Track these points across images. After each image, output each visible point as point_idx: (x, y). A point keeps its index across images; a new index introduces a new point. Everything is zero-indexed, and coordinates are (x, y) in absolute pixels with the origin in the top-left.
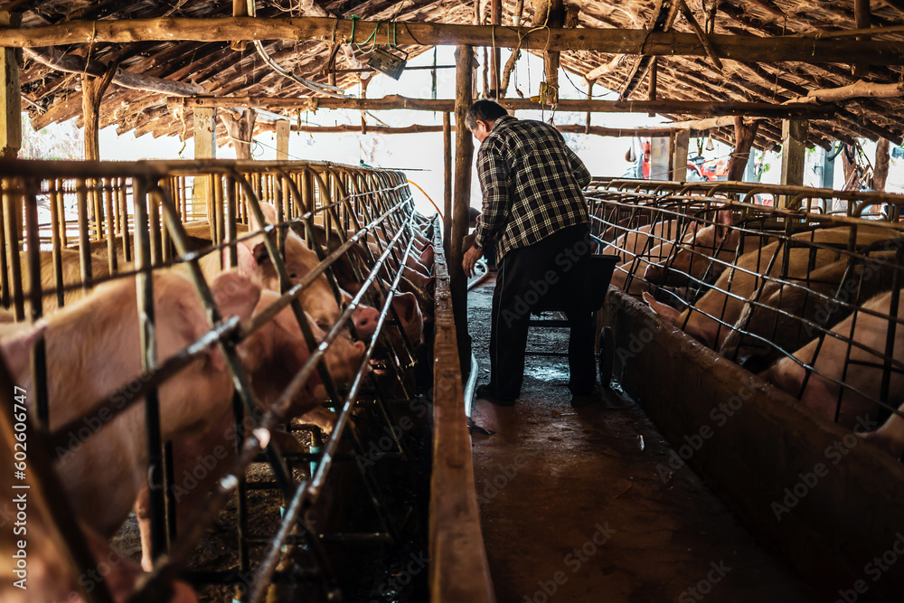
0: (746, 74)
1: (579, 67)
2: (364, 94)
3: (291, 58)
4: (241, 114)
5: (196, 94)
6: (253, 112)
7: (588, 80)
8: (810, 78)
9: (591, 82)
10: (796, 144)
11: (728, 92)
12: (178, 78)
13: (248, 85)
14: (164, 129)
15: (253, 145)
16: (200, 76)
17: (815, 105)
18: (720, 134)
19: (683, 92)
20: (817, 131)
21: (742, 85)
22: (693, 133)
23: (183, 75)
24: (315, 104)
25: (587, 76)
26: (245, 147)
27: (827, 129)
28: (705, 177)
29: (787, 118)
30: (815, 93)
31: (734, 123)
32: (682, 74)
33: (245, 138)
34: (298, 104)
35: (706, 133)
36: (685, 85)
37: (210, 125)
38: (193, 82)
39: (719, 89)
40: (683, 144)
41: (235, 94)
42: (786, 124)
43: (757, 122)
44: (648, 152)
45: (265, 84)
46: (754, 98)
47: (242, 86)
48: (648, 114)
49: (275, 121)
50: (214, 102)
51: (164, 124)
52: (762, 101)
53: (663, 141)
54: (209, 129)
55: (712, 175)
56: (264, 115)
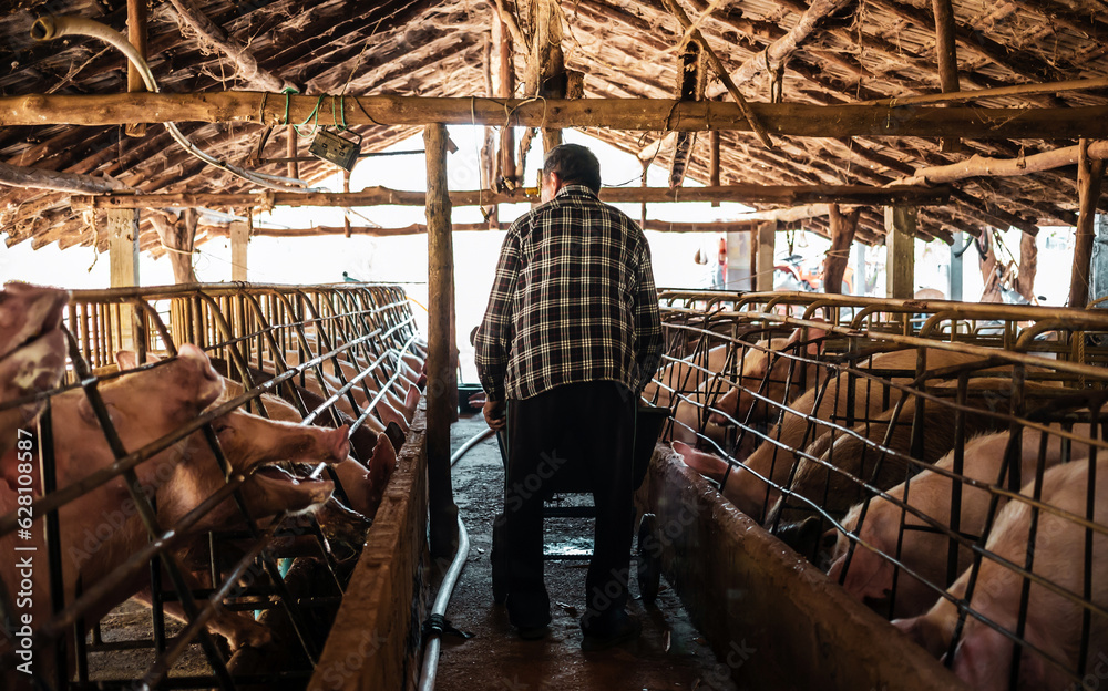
0: (837, 149)
1: (629, 144)
2: (347, 185)
3: (241, 141)
4: (178, 215)
5: (111, 191)
6: (194, 213)
7: (641, 160)
8: (915, 152)
9: (646, 163)
10: (902, 238)
11: (818, 172)
12: (84, 171)
13: (185, 176)
14: (73, 237)
15: (195, 256)
16: (116, 167)
17: (925, 187)
18: (814, 225)
19: (761, 173)
20: (934, 220)
21: (834, 163)
22: (781, 225)
23: (90, 167)
24: (270, 201)
25: (640, 155)
26: (185, 258)
27: (946, 217)
28: (804, 281)
29: (890, 204)
30: (924, 172)
31: (829, 213)
32: (758, 151)
33: (184, 247)
34: (248, 201)
35: (797, 225)
36: (764, 164)
37: (131, 232)
38: (106, 175)
39: (807, 169)
40: (768, 241)
41: (169, 189)
42: (888, 212)
43: (857, 210)
44: (723, 252)
45: (209, 175)
46: (850, 180)
47: (177, 178)
48: (710, 203)
49: (229, 223)
50: (135, 201)
51: (72, 231)
52: (860, 183)
53: (742, 237)
54: (129, 237)
55: (813, 278)
56: (210, 216)
